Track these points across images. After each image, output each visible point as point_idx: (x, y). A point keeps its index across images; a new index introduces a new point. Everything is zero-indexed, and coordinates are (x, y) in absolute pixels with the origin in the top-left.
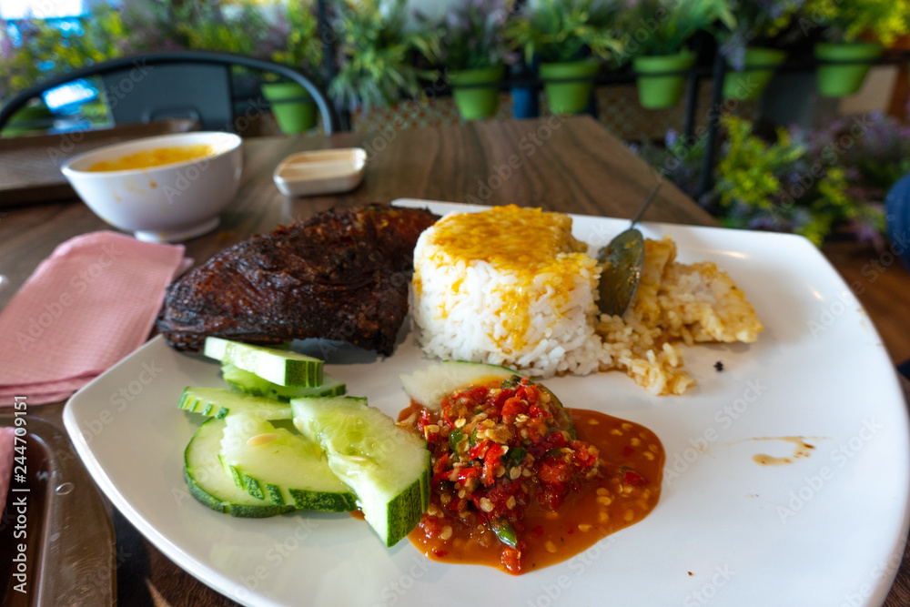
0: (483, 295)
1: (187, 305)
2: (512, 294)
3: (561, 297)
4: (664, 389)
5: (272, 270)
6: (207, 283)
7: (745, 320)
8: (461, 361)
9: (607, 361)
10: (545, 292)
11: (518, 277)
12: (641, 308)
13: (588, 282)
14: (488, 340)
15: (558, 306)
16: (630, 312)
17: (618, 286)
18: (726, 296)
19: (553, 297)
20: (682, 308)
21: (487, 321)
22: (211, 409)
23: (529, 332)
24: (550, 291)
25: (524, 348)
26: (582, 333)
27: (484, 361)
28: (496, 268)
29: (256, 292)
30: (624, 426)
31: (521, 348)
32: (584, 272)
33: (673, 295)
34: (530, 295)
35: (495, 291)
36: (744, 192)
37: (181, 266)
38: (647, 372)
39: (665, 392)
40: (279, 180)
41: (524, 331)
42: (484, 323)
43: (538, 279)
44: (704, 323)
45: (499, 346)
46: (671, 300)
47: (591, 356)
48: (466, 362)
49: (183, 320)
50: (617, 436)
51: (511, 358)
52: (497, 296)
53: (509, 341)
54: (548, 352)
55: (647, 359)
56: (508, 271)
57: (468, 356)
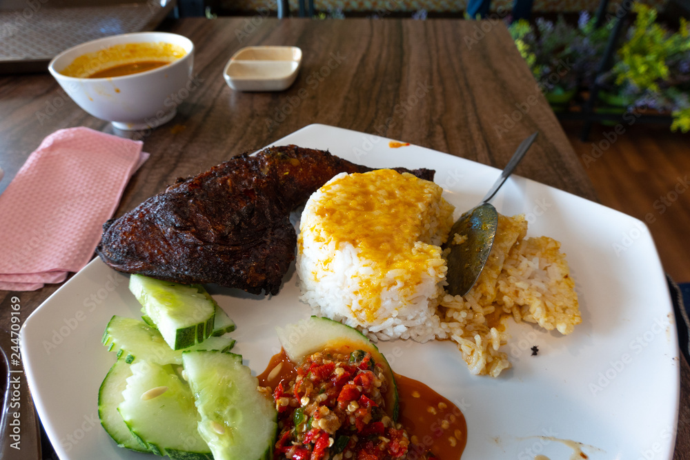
0: (345, 277)
1: (115, 249)
2: (368, 282)
3: (408, 289)
4: (482, 371)
5: (180, 228)
6: (131, 233)
7: (567, 311)
8: (326, 318)
9: (442, 336)
10: (395, 284)
11: (375, 269)
12: (481, 289)
13: (434, 279)
14: (347, 309)
15: (405, 296)
16: (471, 291)
17: (467, 265)
18: (559, 283)
19: (401, 288)
20: (517, 293)
21: (347, 297)
22: (122, 354)
23: (380, 311)
24: (400, 284)
25: (374, 321)
26: (424, 316)
27: (343, 321)
28: (359, 255)
29: (169, 245)
30: (441, 405)
31: (372, 321)
32: (431, 271)
33: (512, 280)
34: (382, 285)
35: (355, 276)
36: (637, 75)
37: (139, 161)
38: (472, 352)
39: (482, 374)
40: (227, 77)
41: (375, 310)
42: (344, 298)
43: (391, 274)
44: (532, 310)
45: (355, 315)
46: (509, 285)
47: (429, 331)
48: (329, 319)
49: (112, 259)
50: (431, 414)
51: (364, 325)
52: (356, 280)
53: (363, 314)
54: (394, 326)
55: (474, 342)
56: (368, 261)
57: (331, 316)
